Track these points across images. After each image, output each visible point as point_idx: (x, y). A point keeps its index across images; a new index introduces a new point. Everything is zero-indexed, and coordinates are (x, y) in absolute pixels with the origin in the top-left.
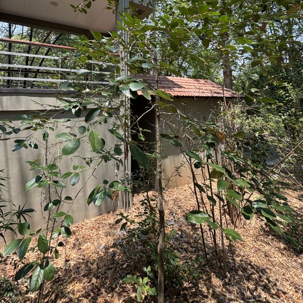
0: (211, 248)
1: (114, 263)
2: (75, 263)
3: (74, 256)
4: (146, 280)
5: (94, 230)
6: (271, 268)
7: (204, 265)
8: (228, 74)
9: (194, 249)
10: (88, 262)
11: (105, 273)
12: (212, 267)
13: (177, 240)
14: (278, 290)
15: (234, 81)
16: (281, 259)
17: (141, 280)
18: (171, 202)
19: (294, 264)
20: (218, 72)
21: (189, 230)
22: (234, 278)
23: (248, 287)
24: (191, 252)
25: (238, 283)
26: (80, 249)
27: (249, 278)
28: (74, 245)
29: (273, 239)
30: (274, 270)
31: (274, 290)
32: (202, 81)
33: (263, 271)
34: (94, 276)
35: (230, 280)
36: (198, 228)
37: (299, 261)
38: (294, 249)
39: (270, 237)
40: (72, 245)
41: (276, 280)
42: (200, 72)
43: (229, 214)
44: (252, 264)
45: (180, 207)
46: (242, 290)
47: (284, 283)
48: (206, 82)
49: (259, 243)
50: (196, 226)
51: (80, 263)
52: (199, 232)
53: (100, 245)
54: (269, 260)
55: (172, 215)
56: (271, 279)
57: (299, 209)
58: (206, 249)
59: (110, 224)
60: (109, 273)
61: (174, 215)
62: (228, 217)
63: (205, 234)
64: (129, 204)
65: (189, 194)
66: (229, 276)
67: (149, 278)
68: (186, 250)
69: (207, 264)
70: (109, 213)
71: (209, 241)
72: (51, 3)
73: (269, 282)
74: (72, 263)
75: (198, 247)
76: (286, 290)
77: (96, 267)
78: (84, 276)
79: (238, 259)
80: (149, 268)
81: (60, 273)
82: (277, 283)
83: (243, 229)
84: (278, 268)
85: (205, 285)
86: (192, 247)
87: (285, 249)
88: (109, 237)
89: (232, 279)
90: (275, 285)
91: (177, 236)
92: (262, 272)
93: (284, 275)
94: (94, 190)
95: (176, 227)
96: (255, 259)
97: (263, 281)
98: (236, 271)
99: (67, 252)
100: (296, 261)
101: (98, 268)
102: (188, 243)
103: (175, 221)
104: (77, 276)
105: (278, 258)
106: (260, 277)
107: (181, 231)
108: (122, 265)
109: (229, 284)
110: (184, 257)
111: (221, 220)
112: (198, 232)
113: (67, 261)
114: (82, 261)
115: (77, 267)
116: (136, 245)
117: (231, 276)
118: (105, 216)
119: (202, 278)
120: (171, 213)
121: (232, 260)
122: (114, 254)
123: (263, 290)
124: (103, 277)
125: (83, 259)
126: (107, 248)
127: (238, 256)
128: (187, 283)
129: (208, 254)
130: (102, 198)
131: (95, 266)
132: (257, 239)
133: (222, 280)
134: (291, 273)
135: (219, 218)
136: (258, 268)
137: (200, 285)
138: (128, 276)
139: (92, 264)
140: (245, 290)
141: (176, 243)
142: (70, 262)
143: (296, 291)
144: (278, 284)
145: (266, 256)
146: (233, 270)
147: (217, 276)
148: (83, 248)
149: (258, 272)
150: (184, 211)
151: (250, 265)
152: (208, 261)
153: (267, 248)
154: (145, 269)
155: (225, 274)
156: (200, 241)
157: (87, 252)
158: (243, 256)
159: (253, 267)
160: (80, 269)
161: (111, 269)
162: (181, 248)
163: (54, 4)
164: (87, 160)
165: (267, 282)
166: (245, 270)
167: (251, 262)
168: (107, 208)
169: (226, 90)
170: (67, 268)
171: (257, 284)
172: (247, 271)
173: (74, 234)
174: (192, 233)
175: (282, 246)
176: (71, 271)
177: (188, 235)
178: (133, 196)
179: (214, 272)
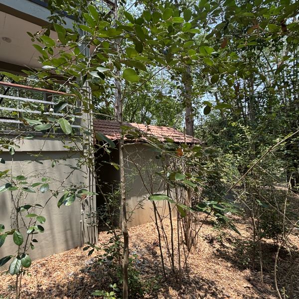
0: (169, 270)
1: (83, 285)
2: (46, 287)
3: (46, 283)
4: (112, 293)
5: (63, 262)
6: (218, 280)
7: (163, 282)
8: (189, 122)
9: (155, 271)
10: (59, 285)
11: (75, 292)
12: (170, 283)
13: (139, 265)
14: (223, 295)
15: (195, 131)
16: (227, 274)
17: (108, 294)
18: (134, 237)
19: (238, 277)
20: (180, 122)
21: (150, 258)
22: (188, 289)
23: (199, 295)
24: (152, 274)
25: (191, 292)
26: (51, 276)
27: (200, 289)
28: (45, 274)
29: (222, 261)
30: (221, 282)
31: (220, 295)
32: (165, 128)
33: (213, 283)
34: (65, 295)
35: (184, 291)
36: (158, 256)
37: (243, 274)
38: (239, 267)
39: (220, 259)
40: (43, 274)
41: (223, 288)
42: (163, 121)
43: (186, 244)
44: (204, 278)
45: (142, 241)
46: (194, 297)
47: (229, 290)
48: (168, 129)
49: (210, 264)
50: (157, 255)
51: (51, 287)
52: (160, 259)
53: (69, 272)
54: (218, 275)
55: (135, 247)
56: (218, 288)
57: (246, 238)
58: (165, 271)
59: (77, 257)
60: (79, 292)
61: (137, 247)
62: (185, 246)
63: (164, 260)
64: (95, 240)
65: (150, 231)
66: (184, 288)
67: (115, 291)
68: (147, 272)
69: (165, 281)
70: (76, 248)
71: (168, 265)
72: (3, 38)
73: (217, 290)
74: (44, 288)
75: (159, 270)
76: (230, 295)
77: (67, 289)
78: (56, 296)
79: (192, 276)
80: (115, 285)
81: (33, 295)
82: (223, 290)
83: (197, 255)
84: (224, 280)
85: (163, 295)
86: (153, 270)
87: (231, 266)
88: (77, 267)
89: (186, 290)
90: (222, 292)
91: (140, 262)
92: (211, 284)
93: (229, 285)
95: (139, 255)
96: (206, 275)
97: (212, 290)
98: (190, 284)
99: (39, 279)
100: (239, 275)
101: (69, 289)
102: (149, 267)
103: (138, 251)
104: (50, 296)
105: (225, 273)
106: (210, 287)
107: (144, 259)
108: (91, 286)
109: (183, 294)
110: (145, 277)
111: (179, 249)
112: (158, 259)
113: (38, 286)
114: (53, 285)
115: (49, 290)
116: (103, 271)
117: (185, 288)
118: (73, 250)
119: (161, 291)
120: (135, 246)
121: (187, 276)
122: (83, 278)
123: (211, 296)
124: (73, 296)
125: (54, 284)
126: (76, 275)
127: (192, 274)
128: (148, 295)
129: (167, 274)
130: (71, 200)
131: (65, 288)
132: (208, 260)
133: (178, 291)
134: (235, 283)
135: (177, 247)
136: (208, 281)
137: (159, 296)
138: (96, 291)
139: (63, 287)
140: (196, 296)
141: (138, 267)
142: (42, 287)
143: (238, 295)
144: (224, 291)
145: (215, 273)
146: (188, 283)
147: (173, 289)
148: (54, 275)
149: (207, 283)
150: (146, 244)
151: (202, 279)
152: (166, 279)
153: (217, 267)
154: (111, 286)
155: (180, 286)
156: (160, 265)
157: (58, 278)
158: (196, 274)
159: (203, 280)
160: (52, 291)
161: (80, 289)
162: (143, 271)
163: (6, 39)
164: (53, 192)
165: (215, 290)
166: (197, 283)
167: (202, 277)
168: (74, 243)
169: (187, 137)
170: (40, 291)
171: (206, 292)
173: (44, 266)
174: (153, 260)
175: (229, 265)
176: (43, 293)
177: (149, 262)
178: (99, 234)
179: (171, 286)
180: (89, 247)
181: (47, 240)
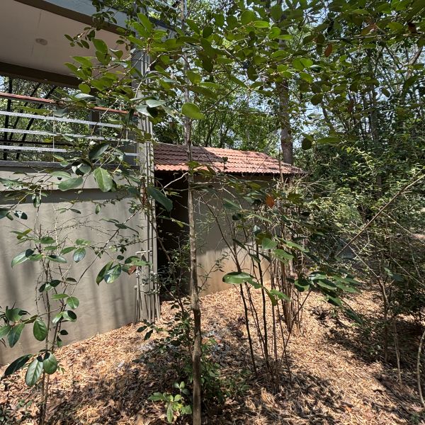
0: (261, 360)
1: (137, 383)
2: (85, 384)
3: (85, 378)
4: (178, 397)
5: (110, 346)
6: (335, 379)
7: (253, 380)
8: (287, 144)
9: (240, 362)
10: (102, 382)
11: (126, 394)
12: (262, 381)
13: (218, 352)
14: (342, 403)
15: (296, 156)
16: (347, 370)
17: (171, 398)
18: (211, 310)
19: (364, 373)
20: (274, 144)
21: (233, 341)
22: (289, 391)
23: (306, 401)
24: (237, 366)
25: (294, 397)
26: (92, 368)
27: (307, 392)
28: (84, 364)
29: (339, 348)
30: (339, 381)
31: (338, 403)
32: (253, 154)
33: (325, 383)
34: (112, 398)
35: (283, 395)
36: (245, 339)
37: (370, 370)
38: (364, 358)
39: (335, 345)
40: (81, 365)
41: (342, 392)
42: (251, 143)
43: (285, 321)
44: (312, 375)
45: (222, 316)
46: (299, 405)
47: (351, 395)
48: (257, 154)
49: (322, 352)
50: (243, 337)
51: (92, 385)
52: (247, 343)
53: (118, 362)
54: (333, 371)
55: (212, 325)
56: (334, 392)
57: (374, 312)
58: (256, 362)
59: (130, 339)
60: (131, 394)
61: (215, 324)
62: (283, 324)
63: (254, 346)
64: (156, 313)
65: (234, 300)
66: (283, 390)
67: (183, 395)
68: (230, 364)
69: (256, 378)
70: (129, 325)
71: (259, 353)
73: (332, 394)
74: (82, 385)
75: (246, 360)
76: (352, 403)
77: (114, 388)
78: (98, 399)
79: (294, 371)
80: (182, 384)
81: (66, 397)
82: (342, 395)
83: (302, 338)
84: (343, 379)
85: (253, 401)
86: (238, 361)
87: (353, 357)
88: (130, 353)
89: (287, 393)
90: (340, 398)
91: (219, 348)
92: (323, 384)
93: (350, 386)
94: (105, 267)
95: (217, 338)
96: (315, 371)
97: (324, 394)
98: (292, 384)
99: (75, 372)
100: (366, 370)
101: (117, 388)
102: (232, 356)
103: (216, 332)
104: (90, 399)
105: (344, 367)
106: (322, 389)
107: (225, 342)
108: (148, 384)
109: (282, 399)
110: (227, 371)
111: (274, 328)
112: (245, 344)
113: (74, 382)
114: (95, 382)
115: (89, 389)
116: (165, 361)
117: (285, 390)
118: (124, 329)
119: (250, 393)
120: (211, 323)
121: (287, 372)
122: (137, 372)
123: (324, 404)
124: (123, 399)
125: (96, 380)
126: (127, 366)
127: (294, 367)
128: (231, 401)
129: (258, 367)
131: (112, 386)
132: (318, 347)
133: (274, 394)
134: (360, 384)
135: (272, 325)
136: (319, 379)
137: (246, 402)
138: (155, 394)
139: (109, 385)
140: (301, 404)
141: (216, 356)
142: (79, 384)
143: (365, 404)
144: (343, 397)
145: (330, 366)
146: (289, 383)
147: (268, 391)
148: (97, 366)
149: (319, 384)
150: (227, 320)
151: (309, 376)
152: (257, 374)
153: (332, 357)
154: (177, 385)
155: (278, 387)
156: (248, 353)
157: (102, 371)
158: (301, 367)
159: (312, 379)
160: (93, 391)
161: (133, 389)
162: (224, 362)
164: (96, 249)
165: (330, 395)
166: (302, 382)
167: (310, 373)
168: (126, 319)
169: (285, 166)
170: (76, 391)
171: (317, 397)
172: (305, 383)
173: (84, 351)
174: (237, 344)
175: (350, 354)
176: (80, 394)
177: (232, 348)
178: (161, 304)
179: (265, 387)
180: (145, 327)
181: (88, 314)
